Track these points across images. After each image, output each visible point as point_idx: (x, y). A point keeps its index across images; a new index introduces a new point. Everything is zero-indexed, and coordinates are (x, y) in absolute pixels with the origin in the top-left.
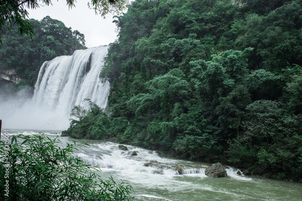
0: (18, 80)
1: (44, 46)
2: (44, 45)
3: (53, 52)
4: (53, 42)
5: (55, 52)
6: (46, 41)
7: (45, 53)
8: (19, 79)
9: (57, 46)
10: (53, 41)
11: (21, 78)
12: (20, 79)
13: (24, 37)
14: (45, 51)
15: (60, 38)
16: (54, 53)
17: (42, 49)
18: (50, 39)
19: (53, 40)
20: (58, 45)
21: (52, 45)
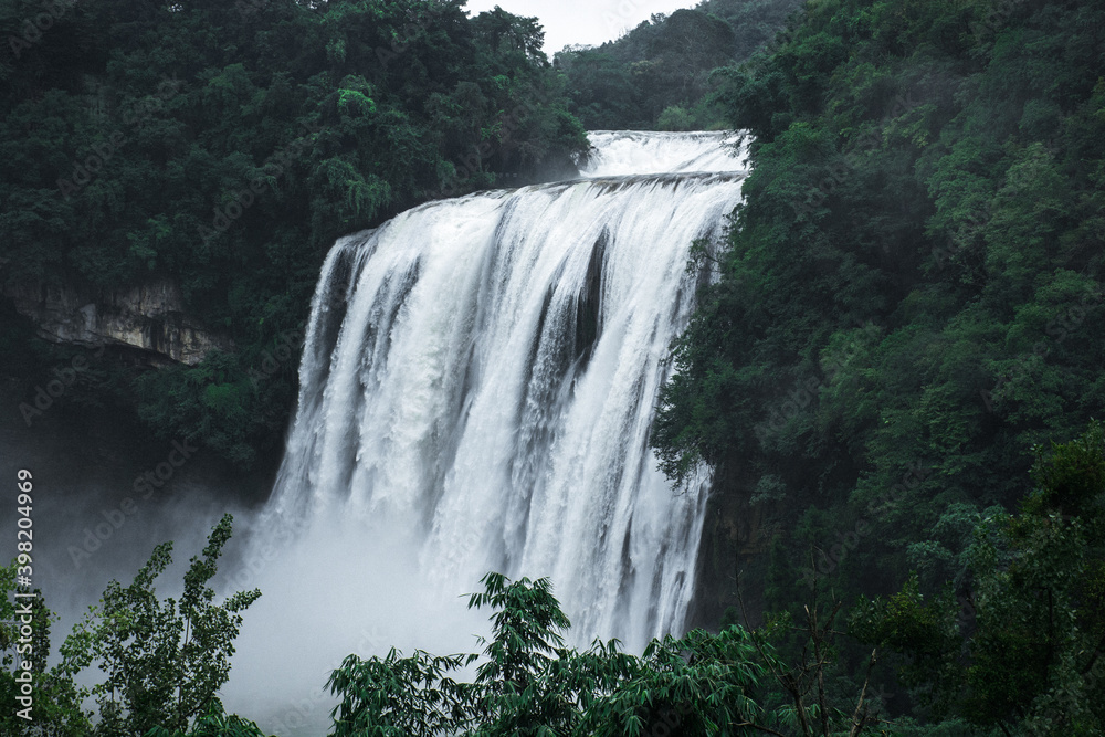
0: (195, 343)
1: (327, 154)
2: (328, 150)
3: (376, 189)
4: (374, 126)
5: (387, 187)
6: (332, 115)
7: (336, 195)
8: (199, 336)
9: (395, 148)
10: (372, 116)
11: (212, 330)
12: (203, 340)
13: (207, 90)
14: (336, 186)
15: (410, 89)
16: (382, 193)
17: (317, 170)
18: (354, 109)
19: (373, 109)
20: (401, 142)
21: (365, 144)
